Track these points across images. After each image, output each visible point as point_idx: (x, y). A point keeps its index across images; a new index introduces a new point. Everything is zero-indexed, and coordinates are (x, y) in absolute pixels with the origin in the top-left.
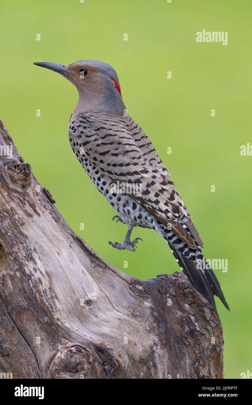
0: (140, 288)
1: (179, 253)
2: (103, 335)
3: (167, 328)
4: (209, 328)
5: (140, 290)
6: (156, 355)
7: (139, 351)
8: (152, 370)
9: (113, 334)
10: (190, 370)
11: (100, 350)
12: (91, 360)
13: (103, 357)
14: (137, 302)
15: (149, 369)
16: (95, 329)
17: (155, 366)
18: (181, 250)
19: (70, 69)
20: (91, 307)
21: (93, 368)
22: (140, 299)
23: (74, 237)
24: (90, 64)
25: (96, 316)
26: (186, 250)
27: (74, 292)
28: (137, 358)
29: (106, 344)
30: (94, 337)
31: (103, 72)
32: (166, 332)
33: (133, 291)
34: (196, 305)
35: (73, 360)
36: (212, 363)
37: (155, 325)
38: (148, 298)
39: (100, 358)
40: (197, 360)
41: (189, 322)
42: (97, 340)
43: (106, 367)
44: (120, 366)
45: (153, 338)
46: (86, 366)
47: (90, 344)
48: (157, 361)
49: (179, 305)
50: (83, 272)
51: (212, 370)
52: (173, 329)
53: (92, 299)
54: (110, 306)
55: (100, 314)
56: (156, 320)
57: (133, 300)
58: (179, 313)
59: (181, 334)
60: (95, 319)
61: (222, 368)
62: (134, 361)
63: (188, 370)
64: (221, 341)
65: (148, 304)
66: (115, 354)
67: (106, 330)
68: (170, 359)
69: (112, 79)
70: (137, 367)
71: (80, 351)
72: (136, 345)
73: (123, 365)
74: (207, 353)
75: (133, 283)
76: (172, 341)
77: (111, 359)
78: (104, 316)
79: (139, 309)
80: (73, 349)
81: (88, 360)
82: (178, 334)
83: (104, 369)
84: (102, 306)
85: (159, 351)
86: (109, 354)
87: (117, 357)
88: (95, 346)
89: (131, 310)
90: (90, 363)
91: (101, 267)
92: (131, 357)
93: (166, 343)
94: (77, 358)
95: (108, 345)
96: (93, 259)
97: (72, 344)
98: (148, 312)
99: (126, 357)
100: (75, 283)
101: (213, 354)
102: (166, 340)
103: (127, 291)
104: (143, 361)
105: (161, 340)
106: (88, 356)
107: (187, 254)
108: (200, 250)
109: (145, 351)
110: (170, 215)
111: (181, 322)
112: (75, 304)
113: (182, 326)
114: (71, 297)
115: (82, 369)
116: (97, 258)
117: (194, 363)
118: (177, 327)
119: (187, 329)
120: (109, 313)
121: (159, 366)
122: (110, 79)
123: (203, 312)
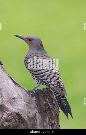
0: (31, 93)
1: (58, 97)
2: (19, 109)
3: (40, 107)
4: (55, 107)
5: (31, 94)
6: (37, 116)
7: (31, 115)
8: (35, 121)
9: (22, 109)
10: (48, 121)
11: (18, 114)
12: (15, 118)
13: (19, 117)
14: (30, 98)
15: (34, 121)
16: (16, 107)
17: (36, 120)
18: (59, 96)
19: (26, 39)
20: (15, 100)
21: (16, 121)
22: (31, 97)
23: (9, 76)
24: (32, 37)
25: (16, 103)
26: (60, 96)
27: (9, 95)
28: (30, 117)
29: (20, 112)
30: (16, 110)
31: (36, 40)
32: (40, 109)
33: (29, 95)
34: (50, 99)
35: (9, 118)
36: (56, 119)
37: (36, 106)
38: (34, 97)
39: (18, 117)
40: (51, 118)
41: (48, 105)
42: (17, 111)
43: (20, 120)
44: (25, 120)
45: (36, 110)
46: (13, 120)
47: (14, 112)
48: (37, 118)
49: (44, 99)
50: (12, 88)
51: (56, 122)
52: (42, 107)
53: (15, 97)
54: (21, 100)
55: (18, 102)
56: (37, 104)
57: (29, 98)
58: (45, 102)
59: (45, 109)
60: (16, 104)
61: (59, 120)
62: (29, 118)
63: (47, 121)
64: (59, 111)
65: (34, 99)
66: (23, 116)
67: (20, 108)
68: (41, 118)
69: (39, 43)
70: (30, 120)
71: (11, 115)
72: (30, 113)
73: (25, 119)
74: (54, 115)
75: (29, 92)
76: (42, 111)
77: (22, 118)
78: (19, 103)
79: (31, 101)
80: (9, 114)
81: (14, 118)
82: (44, 109)
83: (19, 121)
84: (18, 100)
85: (38, 115)
86: (21, 116)
87: (23, 117)
88: (16, 113)
89: (28, 101)
90: (14, 119)
91: (18, 87)
92: (28, 117)
93: (40, 112)
94: (10, 117)
95: (20, 113)
96: (16, 84)
97: (8, 113)
98: (34, 102)
99: (27, 117)
100: (9, 92)
101: (56, 116)
102: (40, 111)
103: (27, 95)
104: (32, 118)
105: (38, 111)
106: (14, 117)
107: (60, 98)
108: (65, 97)
109: (33, 115)
110: (55, 85)
111: (45, 105)
112: (9, 99)
113: (46, 106)
114: (8, 97)
115: (12, 121)
116: (17, 83)
117: (49, 119)
118: (44, 107)
119: (47, 107)
120: (21, 102)
121: (38, 120)
122: (38, 43)
123: (53, 101)
